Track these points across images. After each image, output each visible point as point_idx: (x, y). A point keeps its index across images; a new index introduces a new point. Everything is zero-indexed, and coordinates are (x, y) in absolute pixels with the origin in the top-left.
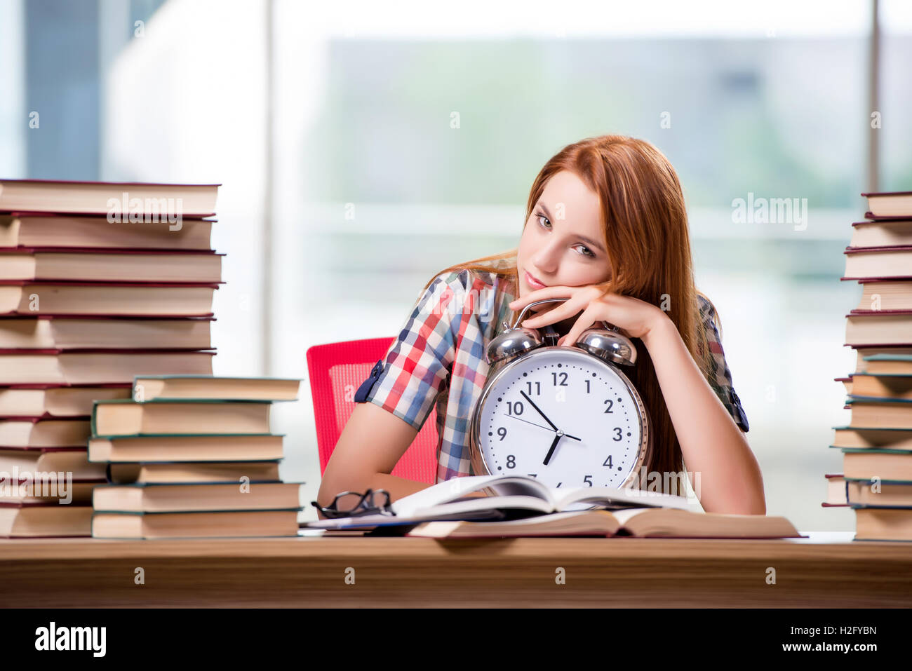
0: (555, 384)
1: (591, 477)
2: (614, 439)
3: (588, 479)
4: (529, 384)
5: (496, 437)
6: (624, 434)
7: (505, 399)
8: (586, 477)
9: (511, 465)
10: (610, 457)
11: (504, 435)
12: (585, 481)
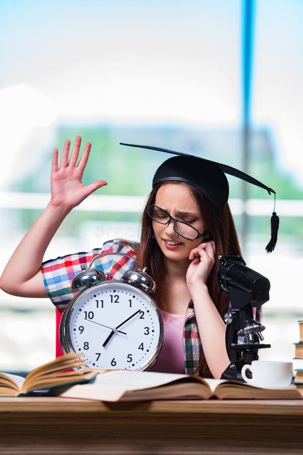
0: (112, 302)
1: (131, 355)
2: (145, 334)
3: (130, 356)
4: (97, 301)
5: (78, 332)
6: (150, 331)
7: (84, 310)
8: (129, 355)
9: (86, 347)
10: (142, 344)
11: (82, 331)
12: (128, 357)
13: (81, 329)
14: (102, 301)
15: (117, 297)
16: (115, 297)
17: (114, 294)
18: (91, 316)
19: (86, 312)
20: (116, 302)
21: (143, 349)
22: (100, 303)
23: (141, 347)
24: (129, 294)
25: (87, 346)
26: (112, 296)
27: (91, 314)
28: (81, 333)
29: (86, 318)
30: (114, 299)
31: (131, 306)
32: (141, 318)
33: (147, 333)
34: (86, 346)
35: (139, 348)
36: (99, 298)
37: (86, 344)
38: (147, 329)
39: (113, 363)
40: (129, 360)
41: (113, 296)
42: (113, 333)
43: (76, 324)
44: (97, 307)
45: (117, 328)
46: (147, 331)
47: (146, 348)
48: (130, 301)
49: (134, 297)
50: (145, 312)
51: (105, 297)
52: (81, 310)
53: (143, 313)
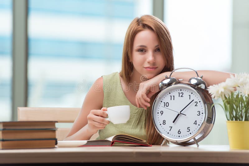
13: (162, 112)
14: (174, 96)
15: (182, 94)
16: (181, 93)
17: (180, 92)
18: (167, 105)
19: (164, 103)
20: (181, 96)
21: (196, 124)
22: (173, 97)
23: (195, 123)
24: (189, 92)
25: (165, 122)
26: (179, 93)
27: (167, 104)
28: (161, 115)
29: (165, 106)
30: (181, 95)
31: (190, 99)
32: (196, 106)
33: (199, 114)
34: (164, 122)
35: (194, 124)
36: (172, 94)
37: (164, 121)
38: (199, 112)
39: (179, 132)
40: (188, 130)
41: (180, 93)
42: (179, 115)
43: (159, 109)
44: (171, 100)
45: (181, 112)
47: (198, 123)
48: (190, 95)
49: (192, 93)
50: (198, 102)
51: (176, 94)
52: (161, 102)
53: (197, 103)
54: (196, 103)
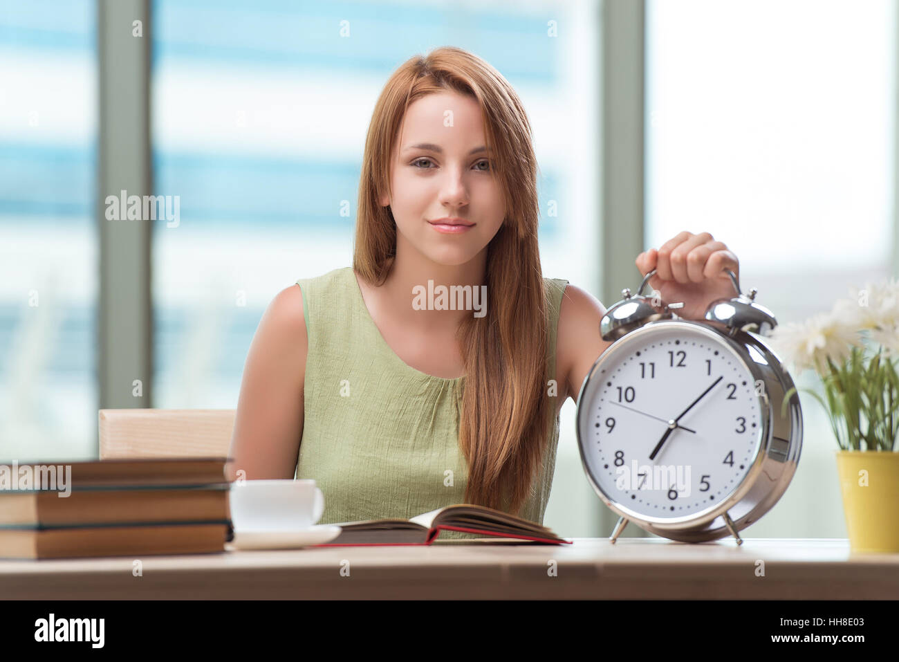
13: (611, 423)
14: (653, 364)
15: (682, 355)
16: (678, 354)
17: (676, 349)
18: (630, 397)
19: (620, 389)
20: (680, 365)
21: (732, 463)
22: (648, 369)
23: (729, 460)
24: (705, 348)
25: (621, 458)
26: (671, 353)
27: (630, 393)
28: (610, 432)
29: (620, 401)
30: (677, 359)
31: (709, 373)
32: (730, 397)
33: (741, 429)
34: (618, 458)
35: (725, 462)
36: (646, 358)
37: (619, 455)
38: (741, 421)
39: (672, 494)
40: (704, 486)
41: (675, 354)
42: (669, 431)
43: (599, 412)
44: (643, 376)
45: (677, 420)
46: (742, 425)
47: (738, 461)
48: (709, 362)
49: (716, 353)
50: (739, 385)
51: (658, 356)
52: (609, 384)
53: (735, 387)
54: (732, 388)
